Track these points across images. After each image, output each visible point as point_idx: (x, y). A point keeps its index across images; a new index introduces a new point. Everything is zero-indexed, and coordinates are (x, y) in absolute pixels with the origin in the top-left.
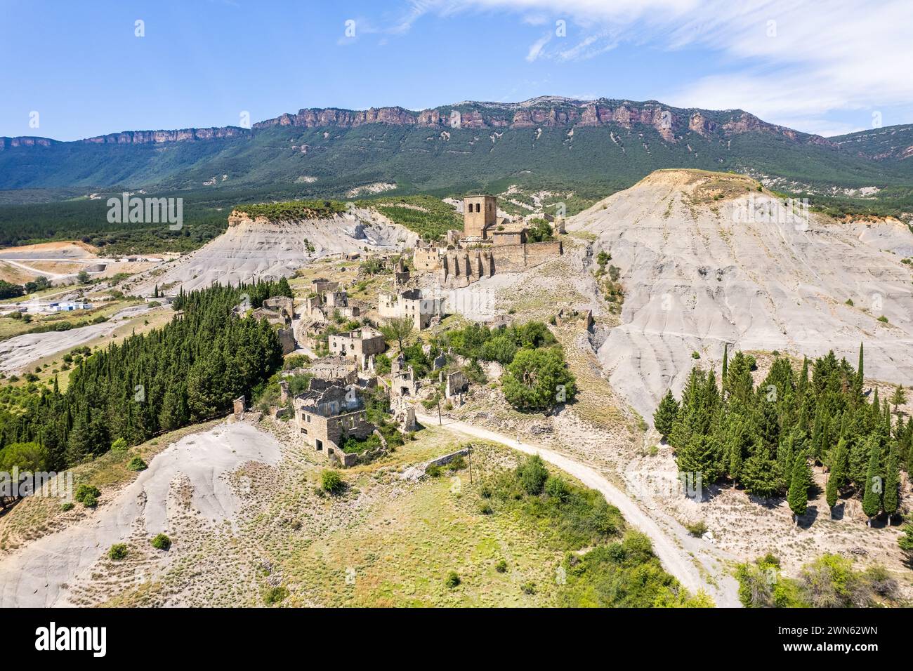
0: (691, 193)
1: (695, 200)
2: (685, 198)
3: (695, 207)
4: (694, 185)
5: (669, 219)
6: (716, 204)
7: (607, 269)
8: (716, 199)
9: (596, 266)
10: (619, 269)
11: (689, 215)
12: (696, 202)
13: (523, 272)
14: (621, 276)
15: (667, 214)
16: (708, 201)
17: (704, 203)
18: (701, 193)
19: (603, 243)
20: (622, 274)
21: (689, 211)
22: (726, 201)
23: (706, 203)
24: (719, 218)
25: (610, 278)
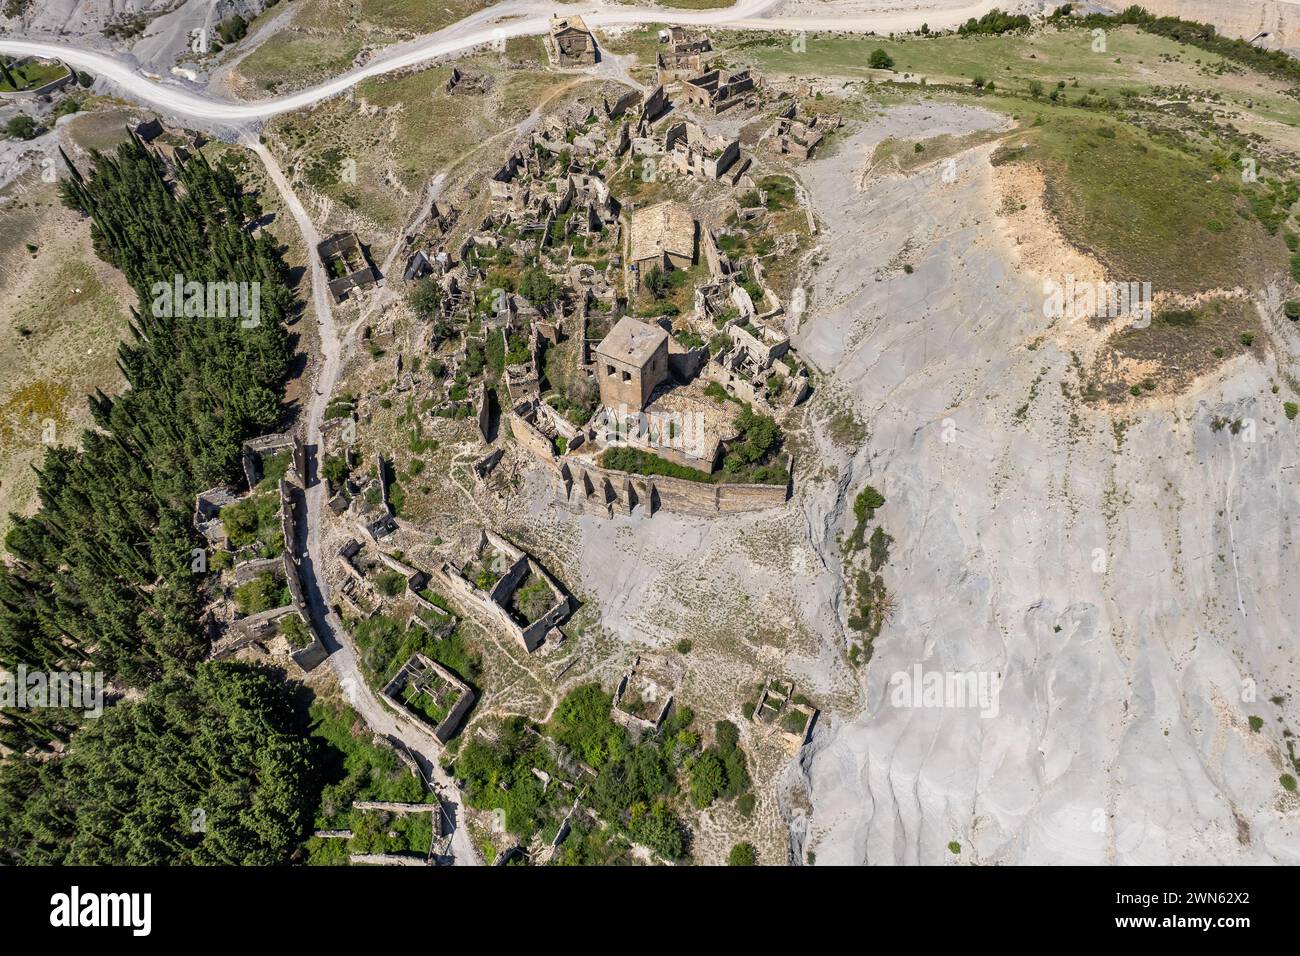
0: (1088, 360)
1: (1091, 386)
2: (1073, 378)
3: (1083, 410)
4: (1108, 331)
5: (1021, 429)
6: (1130, 408)
7: (868, 536)
8: (1135, 392)
9: (850, 523)
10: (891, 540)
11: (1063, 431)
12: (1090, 395)
13: (711, 517)
14: (892, 558)
15: (1022, 412)
16: (1116, 393)
17: (1105, 401)
18: (1110, 368)
19: (875, 456)
20: (895, 554)
21: (1066, 418)
22: (1154, 403)
23: (1112, 401)
24: (1120, 453)
25: (869, 561)
